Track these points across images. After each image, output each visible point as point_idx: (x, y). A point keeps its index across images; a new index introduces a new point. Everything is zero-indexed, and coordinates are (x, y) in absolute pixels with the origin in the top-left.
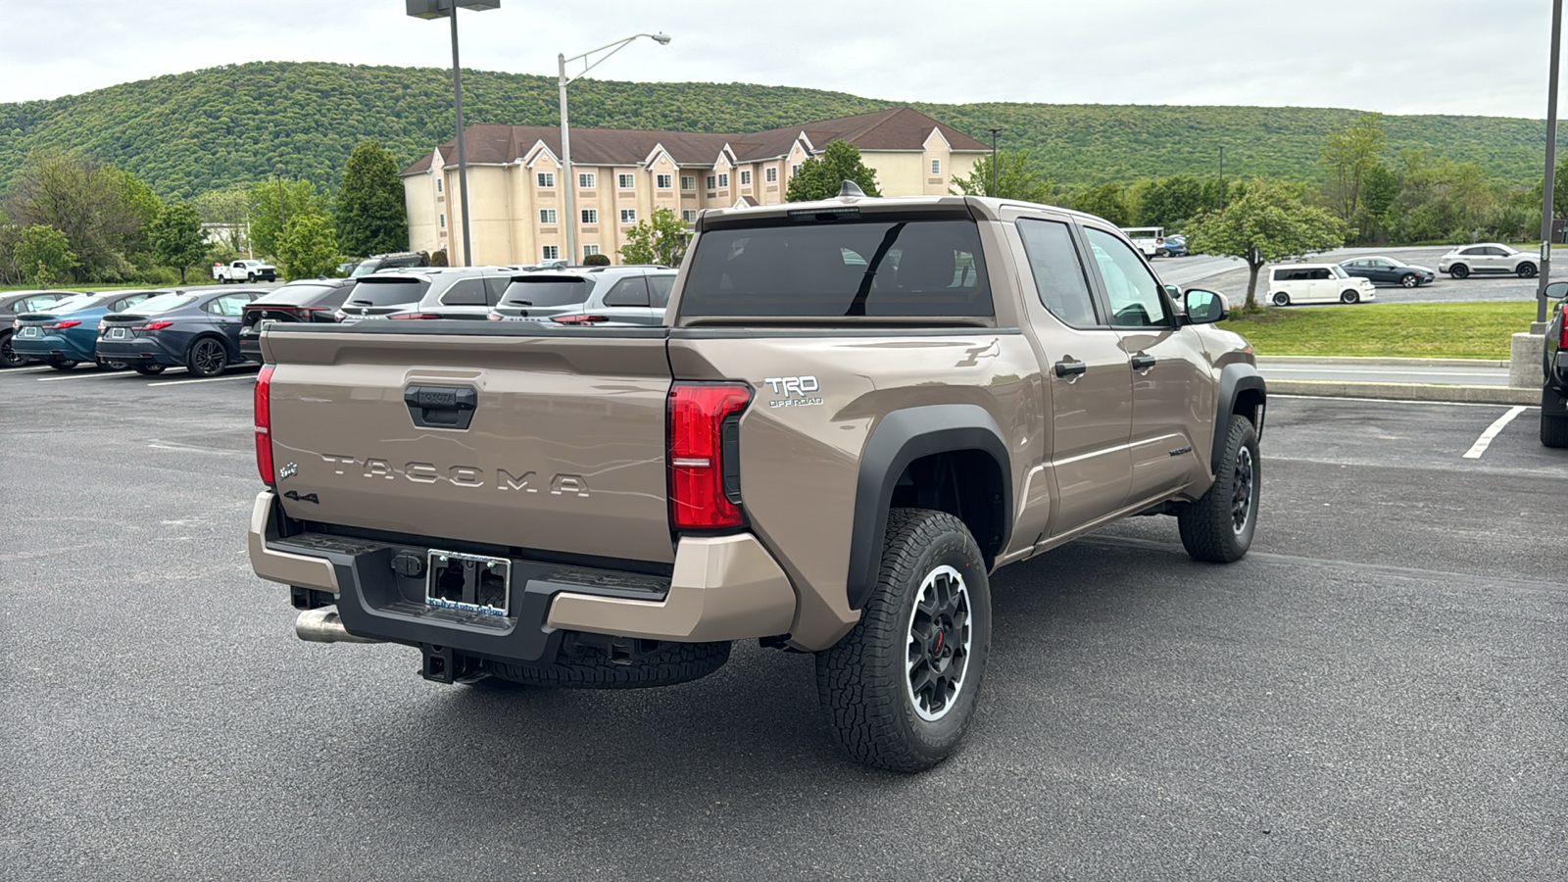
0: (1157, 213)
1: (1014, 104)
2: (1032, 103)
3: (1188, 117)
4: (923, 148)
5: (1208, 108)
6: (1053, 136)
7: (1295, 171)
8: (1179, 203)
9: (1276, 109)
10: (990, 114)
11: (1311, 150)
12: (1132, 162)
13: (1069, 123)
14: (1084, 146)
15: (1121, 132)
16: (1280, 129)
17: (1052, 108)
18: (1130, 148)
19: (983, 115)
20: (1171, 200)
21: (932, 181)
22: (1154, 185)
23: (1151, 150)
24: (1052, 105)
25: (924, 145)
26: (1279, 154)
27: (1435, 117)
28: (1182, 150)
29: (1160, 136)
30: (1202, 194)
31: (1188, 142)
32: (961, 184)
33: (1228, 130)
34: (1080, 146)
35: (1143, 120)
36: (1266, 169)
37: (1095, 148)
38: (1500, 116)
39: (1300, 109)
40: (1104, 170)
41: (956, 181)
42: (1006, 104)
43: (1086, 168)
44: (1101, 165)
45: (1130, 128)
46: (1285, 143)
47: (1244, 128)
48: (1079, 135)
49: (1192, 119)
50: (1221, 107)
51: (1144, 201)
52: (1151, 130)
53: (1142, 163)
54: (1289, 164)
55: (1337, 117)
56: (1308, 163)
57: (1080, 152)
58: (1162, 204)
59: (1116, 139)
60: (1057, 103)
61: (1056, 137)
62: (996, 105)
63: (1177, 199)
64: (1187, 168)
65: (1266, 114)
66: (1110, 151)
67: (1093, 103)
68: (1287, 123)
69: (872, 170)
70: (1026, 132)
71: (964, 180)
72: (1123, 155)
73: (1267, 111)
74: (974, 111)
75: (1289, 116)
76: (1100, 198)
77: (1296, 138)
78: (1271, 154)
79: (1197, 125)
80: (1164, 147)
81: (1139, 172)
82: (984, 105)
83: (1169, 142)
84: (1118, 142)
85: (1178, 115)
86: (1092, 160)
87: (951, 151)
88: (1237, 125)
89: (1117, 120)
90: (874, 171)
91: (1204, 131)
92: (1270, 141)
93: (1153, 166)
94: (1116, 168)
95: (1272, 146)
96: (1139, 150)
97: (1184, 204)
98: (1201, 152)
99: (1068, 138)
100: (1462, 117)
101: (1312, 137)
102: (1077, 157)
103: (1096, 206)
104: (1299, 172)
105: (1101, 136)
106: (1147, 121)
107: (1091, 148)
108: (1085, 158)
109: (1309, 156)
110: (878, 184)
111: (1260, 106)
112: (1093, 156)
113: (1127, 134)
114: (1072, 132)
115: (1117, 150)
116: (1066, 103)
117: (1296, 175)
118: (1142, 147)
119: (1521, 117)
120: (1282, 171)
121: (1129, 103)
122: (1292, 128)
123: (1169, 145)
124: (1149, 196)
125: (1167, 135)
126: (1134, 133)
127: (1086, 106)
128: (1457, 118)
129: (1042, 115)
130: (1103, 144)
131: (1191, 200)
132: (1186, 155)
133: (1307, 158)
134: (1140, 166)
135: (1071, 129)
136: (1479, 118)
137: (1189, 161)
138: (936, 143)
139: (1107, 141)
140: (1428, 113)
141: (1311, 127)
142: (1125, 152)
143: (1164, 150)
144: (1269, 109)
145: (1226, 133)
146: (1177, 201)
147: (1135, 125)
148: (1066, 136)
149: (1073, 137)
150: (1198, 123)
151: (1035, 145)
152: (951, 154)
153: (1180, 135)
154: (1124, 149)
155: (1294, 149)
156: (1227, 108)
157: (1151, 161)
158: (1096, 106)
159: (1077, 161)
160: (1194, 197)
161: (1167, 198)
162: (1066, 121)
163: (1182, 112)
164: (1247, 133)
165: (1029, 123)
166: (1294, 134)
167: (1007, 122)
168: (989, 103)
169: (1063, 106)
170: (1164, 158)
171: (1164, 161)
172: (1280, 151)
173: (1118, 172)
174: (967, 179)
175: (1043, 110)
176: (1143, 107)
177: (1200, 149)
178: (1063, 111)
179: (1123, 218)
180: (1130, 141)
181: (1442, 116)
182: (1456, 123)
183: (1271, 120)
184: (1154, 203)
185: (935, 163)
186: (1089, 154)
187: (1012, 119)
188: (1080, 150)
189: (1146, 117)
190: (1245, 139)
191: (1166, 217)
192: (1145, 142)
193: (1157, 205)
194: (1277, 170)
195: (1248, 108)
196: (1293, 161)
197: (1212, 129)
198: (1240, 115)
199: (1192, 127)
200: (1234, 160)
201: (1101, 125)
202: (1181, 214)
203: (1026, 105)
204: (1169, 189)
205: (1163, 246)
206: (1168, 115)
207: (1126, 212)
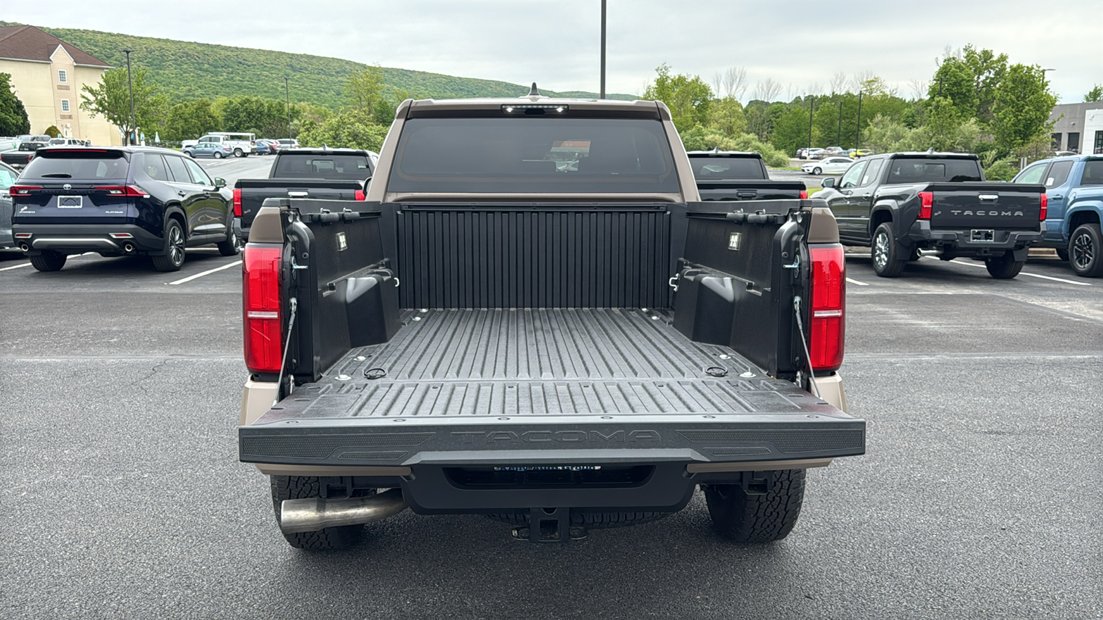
0: (235, 123)
1: (101, 33)
2: (116, 33)
3: (237, 55)
4: (51, 60)
5: (251, 50)
6: (136, 60)
7: (315, 99)
8: (251, 117)
9: (297, 55)
10: (81, 39)
11: (323, 86)
12: (199, 84)
13: (147, 51)
14: (161, 69)
15: (188, 61)
16: (302, 69)
17: (133, 39)
18: (197, 74)
19: (75, 38)
20: (245, 114)
21: (60, 87)
22: (231, 103)
23: (212, 77)
24: (132, 36)
25: (51, 58)
26: (303, 87)
27: (398, 70)
28: (234, 79)
29: (218, 67)
30: (266, 111)
31: (239, 73)
32: (91, 91)
33: (266, 67)
34: (158, 69)
35: (205, 54)
36: (295, 96)
37: (169, 72)
38: (436, 73)
39: (313, 57)
40: (178, 89)
41: (86, 88)
42: (94, 32)
43: (164, 86)
44: (176, 85)
45: (195, 60)
46: (305, 79)
47: (277, 67)
48: (156, 60)
49: (240, 56)
50: (259, 50)
51: (225, 113)
52: (211, 62)
53: (207, 86)
54: (309, 94)
55: (338, 65)
56: (322, 94)
57: (158, 74)
58: (239, 117)
59: (185, 66)
60: (136, 35)
61: (138, 61)
62: (85, 31)
63: (249, 114)
64: (240, 92)
65: (291, 58)
66: (182, 75)
67: (165, 38)
68: (306, 65)
69: (6, 74)
70: (114, 55)
71: (94, 89)
72: (192, 79)
73: (292, 56)
74: (66, 34)
75: (306, 60)
76: (197, 109)
77: (313, 76)
78: (298, 86)
79: (243, 62)
80: (222, 76)
81: (205, 92)
82: (75, 30)
83: (224, 72)
84: (187, 69)
85: (229, 53)
86: (168, 80)
87: (75, 64)
88: (272, 64)
89: (184, 53)
90: (9, 76)
91: (249, 66)
92: (295, 77)
93: (215, 88)
94: (188, 88)
95: (297, 81)
96: (204, 76)
97: (254, 117)
98: (248, 81)
99: (147, 62)
100: (414, 71)
101: (323, 77)
102: (156, 77)
103: (194, 115)
104: (317, 100)
105: (174, 64)
106: (208, 55)
107: (166, 72)
108: (162, 79)
109: (322, 89)
110: (14, 86)
111: (286, 52)
112: (169, 78)
113: (193, 63)
114: (150, 58)
115: (187, 75)
116: (144, 36)
117: (315, 102)
118: (205, 74)
119: (447, 75)
120: (305, 99)
121: (193, 41)
122: (309, 69)
123: (225, 74)
124: (229, 110)
125: (222, 67)
126: (198, 63)
127: (159, 40)
128: (412, 72)
129: (125, 43)
130: (175, 69)
131: (259, 115)
132: (238, 82)
133: (321, 91)
134: (205, 88)
135: (150, 56)
136: (424, 73)
137: (241, 87)
138: (61, 57)
139: (178, 67)
140: (394, 67)
141: (322, 70)
142: (192, 77)
143: (222, 78)
144: (293, 55)
145: (265, 69)
146: (250, 115)
147: (199, 58)
148: (146, 61)
149: (151, 62)
150: (244, 60)
151: (121, 66)
152: (75, 66)
153: (232, 68)
154: (192, 74)
155: (312, 84)
156: (264, 51)
157: (213, 85)
158: (167, 41)
159: (156, 80)
160: (260, 113)
161: (242, 112)
162: (145, 50)
163: (232, 51)
164: (279, 70)
165: (115, 48)
166: (311, 73)
167: (96, 46)
168: (79, 30)
169: (141, 38)
170: (222, 83)
171: (222, 86)
172: (303, 85)
173: (189, 91)
174: (96, 87)
175: (125, 39)
176: (203, 45)
177: (247, 78)
178: (141, 42)
179: (216, 125)
180: (195, 69)
181: (402, 69)
182: (411, 75)
183: (294, 63)
184: (232, 115)
185: (62, 73)
186: (165, 76)
187: (101, 44)
188: (158, 72)
189: (206, 52)
190: (278, 74)
191: (242, 126)
192: (206, 71)
193: (235, 117)
194: (302, 97)
195: (279, 52)
196: (312, 92)
197: (255, 65)
198: (274, 57)
199: (240, 63)
200: (273, 88)
201: (172, 55)
202: (253, 124)
203: (110, 34)
204: (243, 106)
205: (256, 147)
206: (222, 52)
207: (218, 121)
